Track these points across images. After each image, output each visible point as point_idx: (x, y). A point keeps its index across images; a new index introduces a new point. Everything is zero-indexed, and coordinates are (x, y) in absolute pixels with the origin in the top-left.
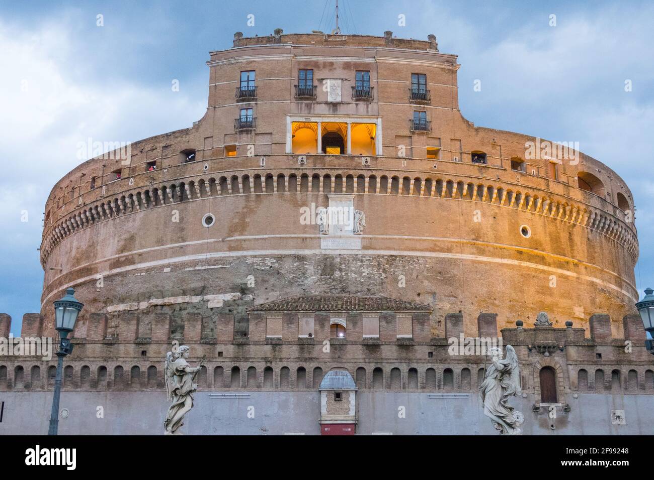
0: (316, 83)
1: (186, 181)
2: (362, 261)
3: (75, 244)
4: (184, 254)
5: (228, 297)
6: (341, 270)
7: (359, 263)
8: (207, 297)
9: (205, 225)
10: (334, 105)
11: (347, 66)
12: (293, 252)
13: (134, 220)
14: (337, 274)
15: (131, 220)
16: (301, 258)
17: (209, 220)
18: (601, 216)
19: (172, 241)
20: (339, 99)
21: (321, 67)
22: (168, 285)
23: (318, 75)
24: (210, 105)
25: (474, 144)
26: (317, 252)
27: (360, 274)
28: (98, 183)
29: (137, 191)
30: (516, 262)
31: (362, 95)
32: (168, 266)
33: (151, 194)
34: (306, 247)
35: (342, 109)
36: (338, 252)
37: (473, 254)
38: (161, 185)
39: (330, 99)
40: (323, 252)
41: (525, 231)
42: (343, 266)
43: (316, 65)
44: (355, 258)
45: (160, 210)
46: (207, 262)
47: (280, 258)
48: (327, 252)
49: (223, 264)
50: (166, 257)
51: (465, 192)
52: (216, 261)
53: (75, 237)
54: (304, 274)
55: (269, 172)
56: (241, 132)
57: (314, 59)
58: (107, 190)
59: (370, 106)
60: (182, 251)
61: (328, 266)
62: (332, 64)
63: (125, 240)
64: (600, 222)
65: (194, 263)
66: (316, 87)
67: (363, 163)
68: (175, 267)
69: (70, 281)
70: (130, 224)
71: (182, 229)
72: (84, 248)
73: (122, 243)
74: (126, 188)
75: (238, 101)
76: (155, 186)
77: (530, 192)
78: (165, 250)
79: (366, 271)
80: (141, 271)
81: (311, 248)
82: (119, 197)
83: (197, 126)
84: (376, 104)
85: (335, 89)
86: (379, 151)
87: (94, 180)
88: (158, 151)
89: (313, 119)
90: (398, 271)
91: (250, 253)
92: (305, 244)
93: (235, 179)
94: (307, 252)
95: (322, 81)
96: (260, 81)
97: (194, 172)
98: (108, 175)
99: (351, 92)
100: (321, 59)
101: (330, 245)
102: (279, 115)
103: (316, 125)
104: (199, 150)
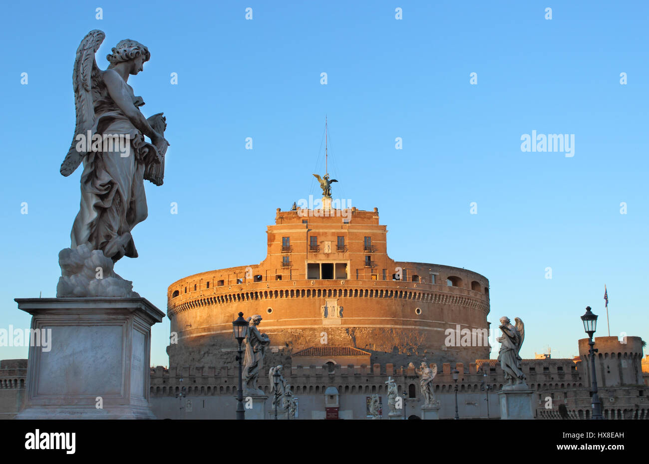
0: (319, 244)
1: (258, 291)
2: (341, 330)
3: (198, 314)
5: (281, 347)
6: (331, 335)
7: (340, 332)
8: (271, 347)
9: (269, 313)
10: (328, 255)
11: (333, 234)
12: (310, 326)
13: (232, 307)
15: (230, 307)
16: (311, 329)
17: (270, 311)
18: (460, 297)
20: (330, 252)
21: (321, 234)
23: (320, 239)
24: (268, 254)
26: (321, 326)
27: (340, 336)
28: (211, 286)
29: (233, 293)
30: (413, 327)
31: (341, 247)
33: (240, 296)
34: (315, 324)
35: (331, 257)
36: (330, 326)
37: (393, 324)
38: (245, 292)
39: (326, 251)
40: (324, 326)
41: (418, 311)
42: (333, 333)
43: (319, 234)
44: (338, 328)
45: (245, 303)
46: (270, 331)
47: (304, 329)
48: (326, 326)
49: (278, 332)
51: (389, 295)
52: (275, 331)
53: (198, 310)
54: (315, 336)
55: (298, 289)
56: (284, 268)
57: (317, 231)
58: (217, 291)
59: (344, 255)
62: (326, 233)
63: (228, 316)
64: (459, 300)
66: (319, 245)
67: (342, 284)
69: (197, 333)
70: (230, 309)
72: (205, 317)
73: (226, 318)
74: (227, 291)
75: (282, 253)
76: (242, 292)
77: (421, 292)
79: (343, 335)
81: (319, 324)
82: (224, 295)
83: (262, 264)
84: (347, 254)
85: (328, 247)
86: (349, 277)
87: (208, 283)
88: (243, 274)
89: (318, 262)
90: (358, 334)
91: (290, 327)
92: (315, 322)
93: (282, 291)
94: (316, 326)
95: (321, 242)
96: (292, 242)
97: (262, 287)
98: (216, 282)
99: (336, 247)
100: (321, 231)
101: (326, 323)
102: (302, 260)
103: (319, 264)
104: (264, 276)
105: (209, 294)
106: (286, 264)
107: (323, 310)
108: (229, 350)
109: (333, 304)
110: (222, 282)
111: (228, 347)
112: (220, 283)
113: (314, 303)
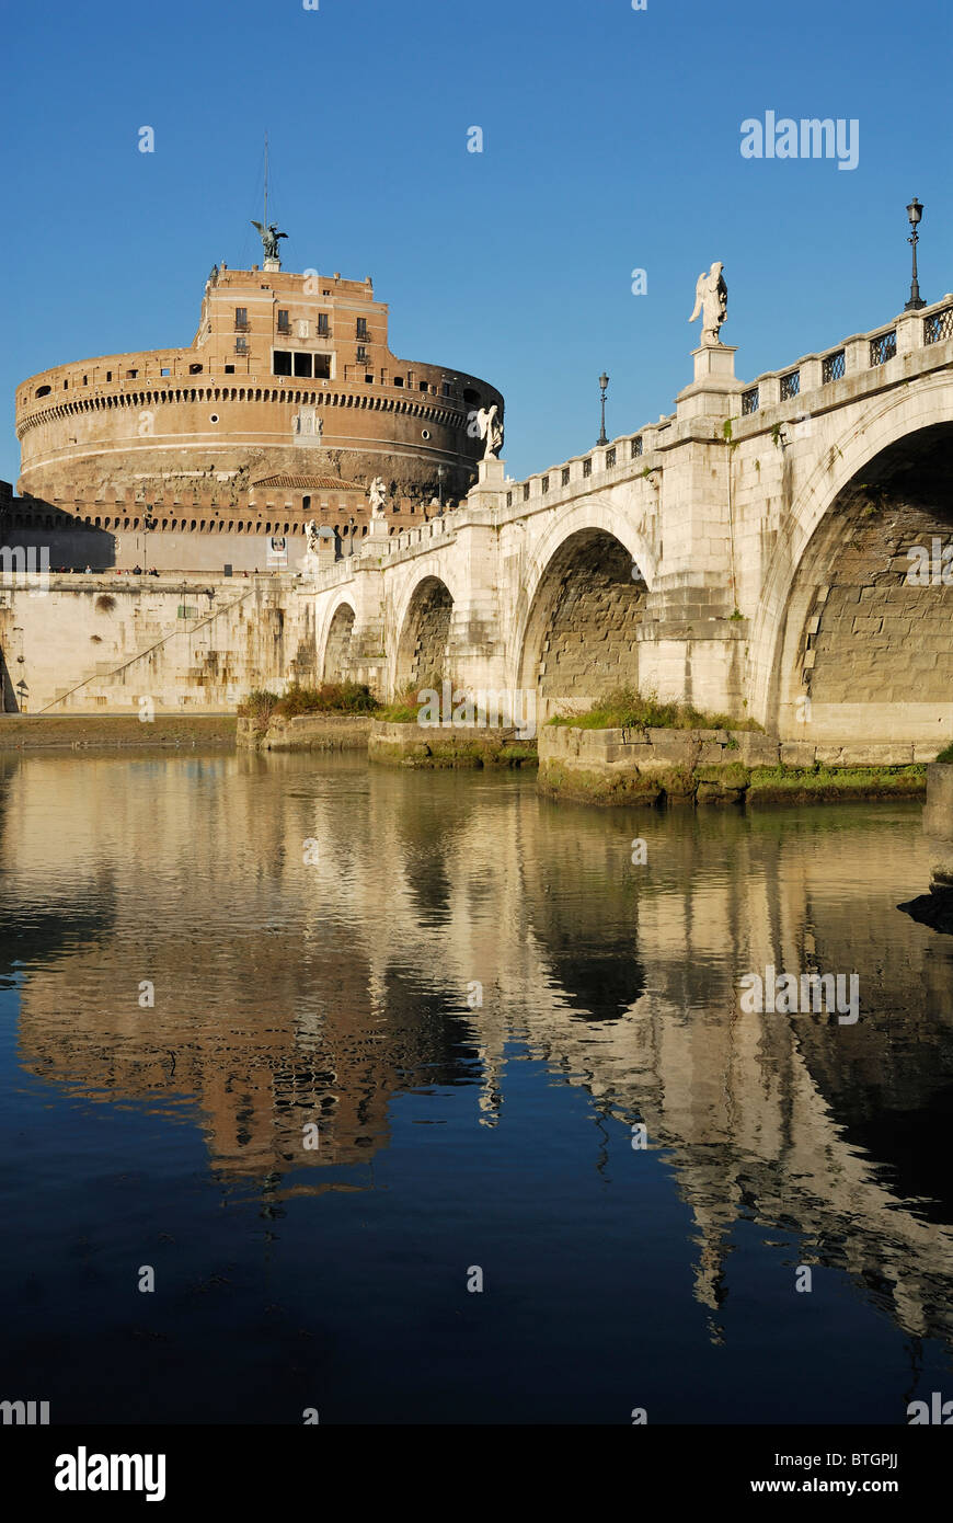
0: (291, 322)
1: (197, 389)
2: (320, 453)
4: (197, 441)
5: (231, 474)
6: (307, 459)
7: (319, 455)
8: (216, 473)
9: (212, 422)
10: (304, 340)
11: (312, 309)
12: (275, 445)
13: (151, 411)
14: (305, 462)
15: (149, 411)
16: (277, 449)
17: (214, 419)
19: (186, 431)
20: (307, 335)
21: (295, 308)
22: (185, 464)
23: (292, 316)
25: (400, 371)
26: (292, 446)
27: (320, 462)
28: (114, 378)
29: (154, 390)
31: (323, 330)
32: (184, 449)
33: (166, 394)
34: (284, 442)
35: (309, 344)
36: (305, 447)
38: (175, 389)
39: (302, 335)
40: (295, 446)
42: (308, 456)
43: (291, 307)
44: (315, 450)
45: (175, 406)
46: (216, 449)
47: (266, 449)
48: (299, 447)
49: (226, 451)
50: (181, 443)
52: (222, 449)
53: (90, 416)
54: (283, 460)
55: (259, 388)
56: (238, 356)
57: (290, 303)
58: (125, 385)
59: (328, 342)
60: (195, 439)
61: (299, 455)
62: (302, 307)
65: (206, 449)
66: (291, 324)
67: (323, 385)
68: (191, 450)
69: (89, 451)
70: (148, 414)
71: (194, 423)
74: (143, 387)
75: (235, 332)
76: (170, 389)
77: (431, 407)
78: (182, 438)
79: (323, 460)
80: (161, 450)
81: (288, 443)
82: (138, 393)
84: (331, 341)
85: (304, 328)
86: (333, 375)
87: (109, 374)
88: (171, 361)
89: (289, 350)
90: (344, 460)
91: (247, 444)
92: (282, 439)
93: (234, 391)
94: (285, 446)
95: (295, 320)
96: (250, 317)
97: (202, 382)
98: (123, 372)
99: (316, 330)
100: (294, 303)
101: (300, 442)
102: (266, 344)
103: (290, 353)
104: (206, 366)
105: (110, 390)
106: (241, 349)
107: (294, 422)
108: (147, 476)
109: (309, 415)
110: (134, 373)
111: (145, 471)
112: (131, 375)
113: (282, 410)
